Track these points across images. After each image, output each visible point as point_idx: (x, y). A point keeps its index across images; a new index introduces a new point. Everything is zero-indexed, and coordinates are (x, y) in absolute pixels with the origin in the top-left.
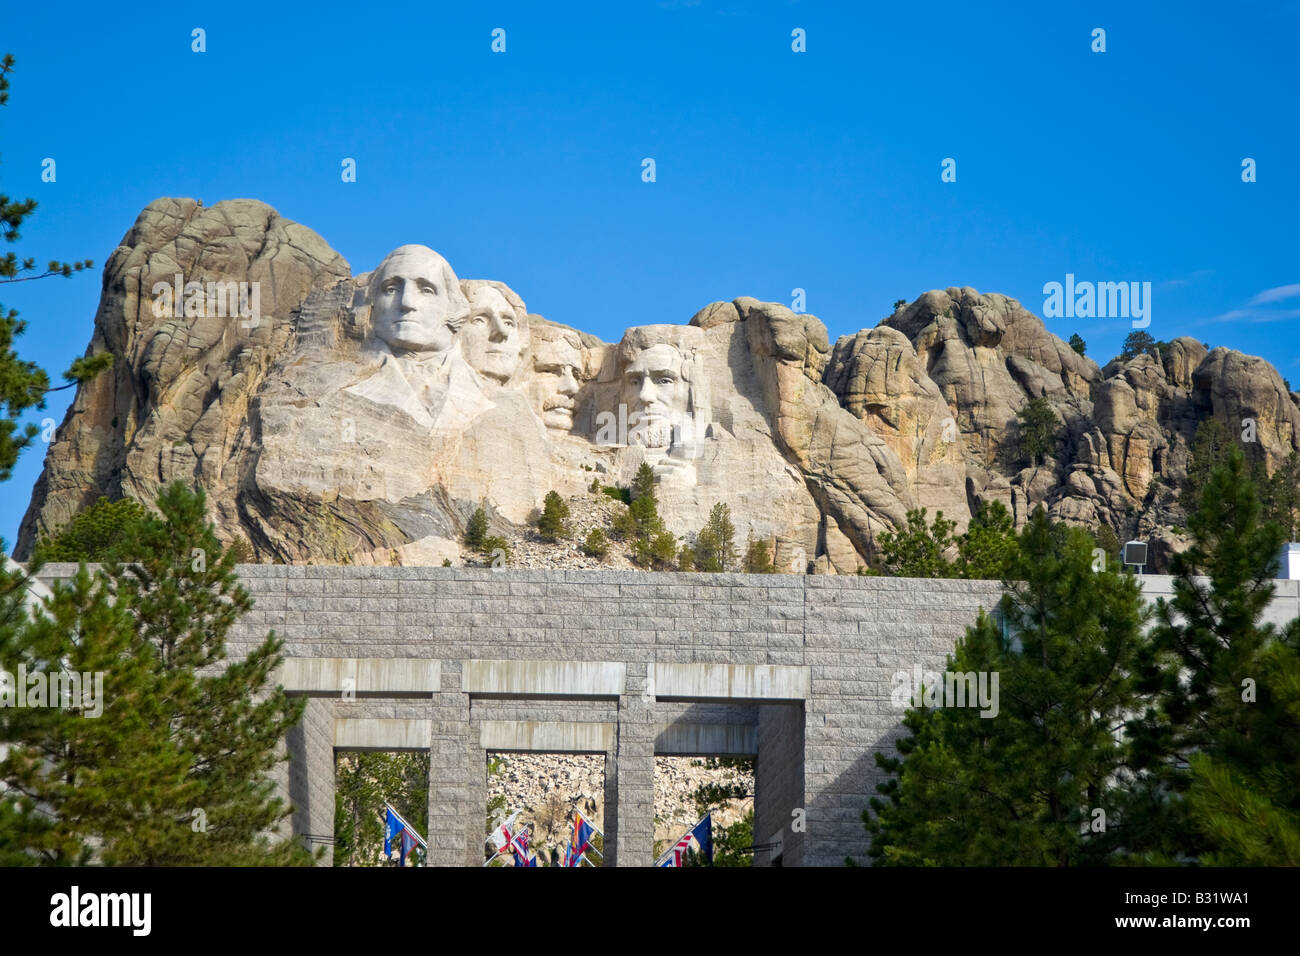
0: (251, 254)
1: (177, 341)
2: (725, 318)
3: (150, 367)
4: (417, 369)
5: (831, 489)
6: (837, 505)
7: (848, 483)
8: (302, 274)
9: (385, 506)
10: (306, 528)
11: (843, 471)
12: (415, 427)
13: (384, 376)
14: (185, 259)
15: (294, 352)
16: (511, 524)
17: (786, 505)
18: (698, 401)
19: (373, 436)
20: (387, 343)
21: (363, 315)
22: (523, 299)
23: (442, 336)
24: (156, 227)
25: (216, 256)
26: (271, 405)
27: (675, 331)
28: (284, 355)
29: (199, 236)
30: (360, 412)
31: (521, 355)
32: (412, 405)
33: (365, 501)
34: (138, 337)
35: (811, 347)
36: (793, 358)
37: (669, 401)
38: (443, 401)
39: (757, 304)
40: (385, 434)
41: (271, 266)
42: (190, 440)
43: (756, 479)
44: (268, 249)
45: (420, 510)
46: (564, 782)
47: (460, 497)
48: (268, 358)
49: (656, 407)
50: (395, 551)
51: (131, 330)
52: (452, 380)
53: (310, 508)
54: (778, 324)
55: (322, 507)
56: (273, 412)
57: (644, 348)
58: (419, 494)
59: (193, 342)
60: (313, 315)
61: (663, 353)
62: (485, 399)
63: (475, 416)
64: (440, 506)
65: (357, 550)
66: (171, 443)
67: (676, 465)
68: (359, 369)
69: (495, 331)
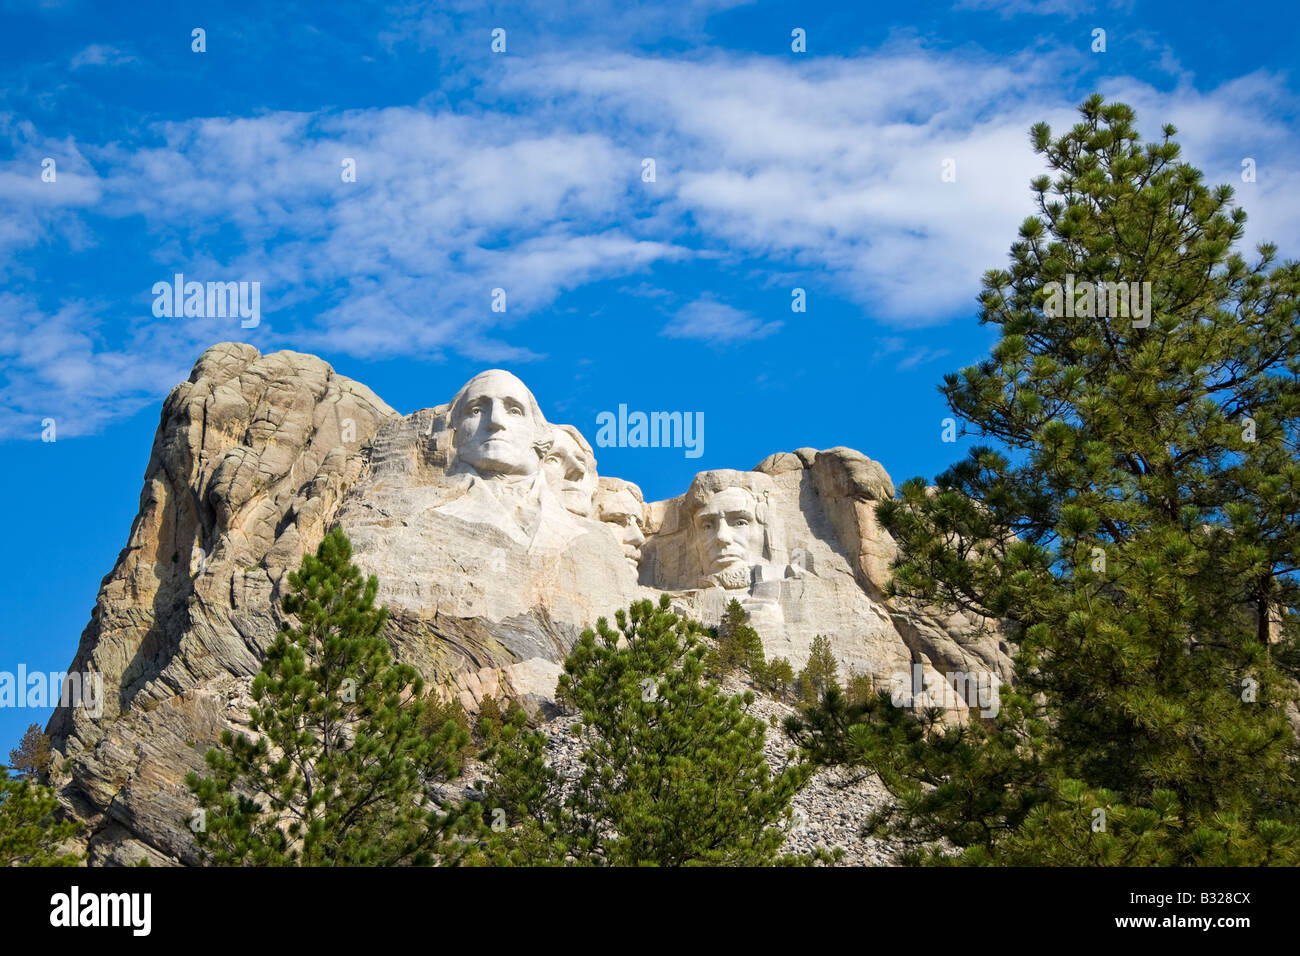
0: (316, 395)
1: (248, 464)
2: (789, 467)
3: (219, 489)
4: (507, 491)
5: (920, 626)
6: (929, 641)
7: (936, 620)
8: (365, 420)
9: (489, 625)
10: (401, 649)
11: (929, 609)
12: (511, 546)
13: (473, 497)
14: (250, 393)
15: (371, 480)
17: (877, 643)
18: (774, 543)
19: (468, 554)
20: (473, 466)
21: (445, 440)
23: (531, 459)
24: (219, 364)
25: (281, 393)
26: (353, 526)
27: (746, 475)
28: (360, 484)
29: (264, 373)
30: (451, 532)
31: (592, 498)
32: (507, 524)
33: (466, 619)
34: (203, 465)
36: (869, 497)
37: (745, 543)
38: (538, 521)
39: (822, 451)
40: (482, 552)
41: (335, 408)
42: (263, 565)
43: (844, 618)
44: (330, 396)
45: (523, 631)
47: (562, 620)
48: (343, 486)
49: (733, 549)
50: (503, 671)
51: (197, 458)
52: (542, 503)
53: (405, 626)
54: (852, 464)
55: (419, 625)
56: (357, 532)
57: (716, 491)
58: (521, 614)
59: (264, 468)
60: (389, 444)
61: (736, 495)
63: (571, 538)
64: (543, 628)
65: (460, 671)
66: (242, 570)
67: (764, 602)
68: (445, 492)
69: (571, 468)
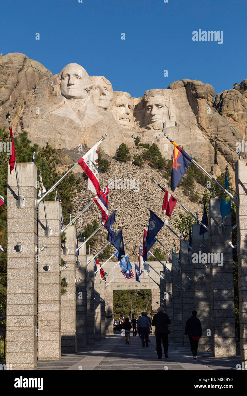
0: (19, 70)
2: (179, 86)
4: (75, 105)
5: (218, 142)
6: (220, 147)
7: (223, 139)
8: (36, 76)
9: (66, 151)
11: (222, 136)
12: (75, 124)
13: (64, 107)
15: (34, 101)
16: (109, 156)
17: (203, 148)
18: (171, 114)
19: (60, 127)
20: (65, 97)
22: (111, 82)
23: (85, 94)
25: (7, 71)
26: (26, 119)
27: (162, 90)
28: (31, 102)
29: (1, 64)
31: (110, 100)
32: (74, 116)
33: (59, 149)
35: (209, 94)
36: (203, 98)
37: (161, 114)
38: (84, 115)
39: (190, 81)
40: (65, 127)
41: (26, 73)
43: (192, 140)
44: (25, 68)
45: (78, 152)
46: (131, 241)
48: (25, 104)
49: (157, 116)
52: (87, 108)
54: (198, 87)
56: (27, 121)
57: (152, 97)
58: (77, 147)
59: (0, 99)
60: (40, 88)
61: (158, 98)
62: (99, 115)
63: (96, 120)
64: (85, 151)
68: (56, 106)
69: (101, 92)
